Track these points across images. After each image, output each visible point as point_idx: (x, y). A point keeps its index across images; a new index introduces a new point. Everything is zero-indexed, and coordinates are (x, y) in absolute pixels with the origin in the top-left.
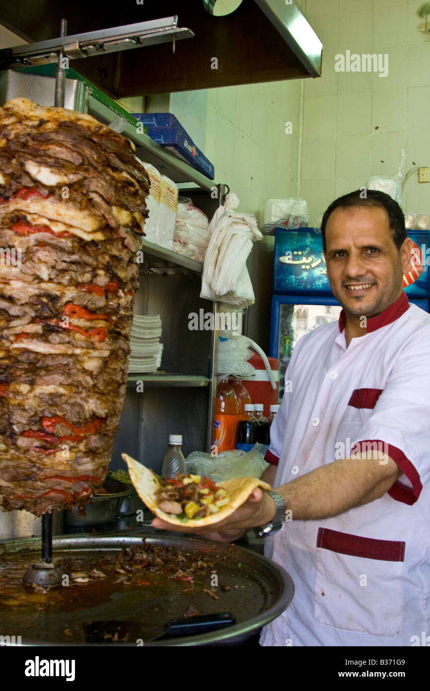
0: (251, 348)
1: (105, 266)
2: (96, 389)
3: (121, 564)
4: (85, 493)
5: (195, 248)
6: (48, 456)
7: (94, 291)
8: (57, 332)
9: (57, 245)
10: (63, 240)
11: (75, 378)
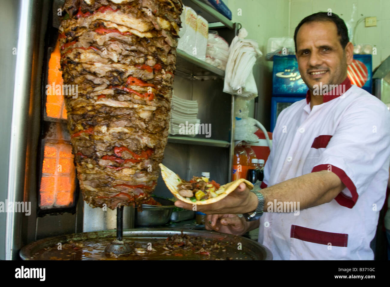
0: (256, 125)
1: (153, 53)
2: (148, 130)
3: (167, 245)
4: (141, 196)
5: (220, 61)
6: (118, 172)
7: (146, 69)
8: (123, 94)
9: (122, 40)
10: (126, 37)
11: (134, 123)
